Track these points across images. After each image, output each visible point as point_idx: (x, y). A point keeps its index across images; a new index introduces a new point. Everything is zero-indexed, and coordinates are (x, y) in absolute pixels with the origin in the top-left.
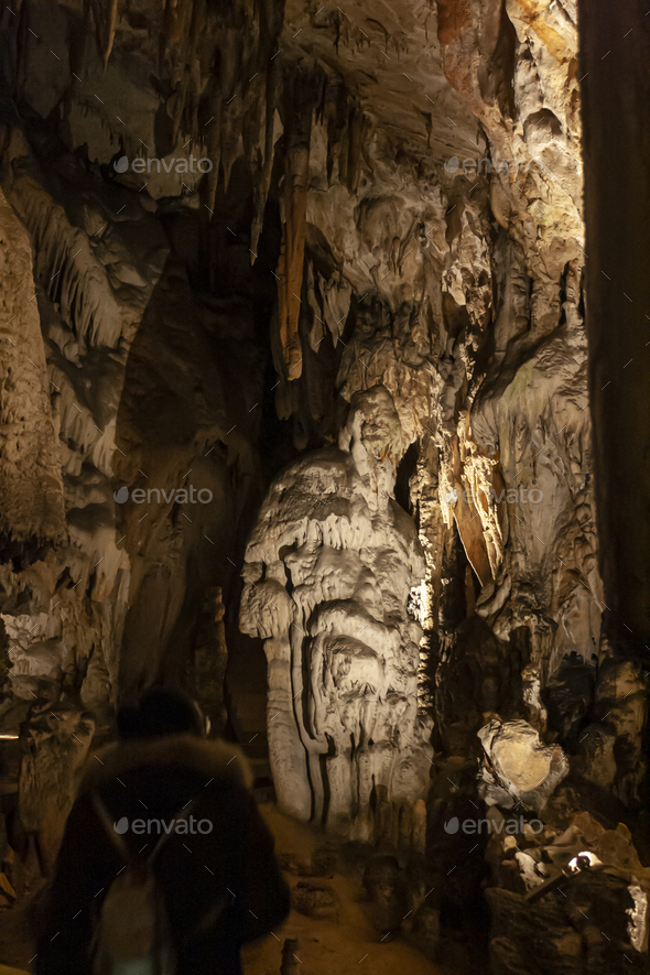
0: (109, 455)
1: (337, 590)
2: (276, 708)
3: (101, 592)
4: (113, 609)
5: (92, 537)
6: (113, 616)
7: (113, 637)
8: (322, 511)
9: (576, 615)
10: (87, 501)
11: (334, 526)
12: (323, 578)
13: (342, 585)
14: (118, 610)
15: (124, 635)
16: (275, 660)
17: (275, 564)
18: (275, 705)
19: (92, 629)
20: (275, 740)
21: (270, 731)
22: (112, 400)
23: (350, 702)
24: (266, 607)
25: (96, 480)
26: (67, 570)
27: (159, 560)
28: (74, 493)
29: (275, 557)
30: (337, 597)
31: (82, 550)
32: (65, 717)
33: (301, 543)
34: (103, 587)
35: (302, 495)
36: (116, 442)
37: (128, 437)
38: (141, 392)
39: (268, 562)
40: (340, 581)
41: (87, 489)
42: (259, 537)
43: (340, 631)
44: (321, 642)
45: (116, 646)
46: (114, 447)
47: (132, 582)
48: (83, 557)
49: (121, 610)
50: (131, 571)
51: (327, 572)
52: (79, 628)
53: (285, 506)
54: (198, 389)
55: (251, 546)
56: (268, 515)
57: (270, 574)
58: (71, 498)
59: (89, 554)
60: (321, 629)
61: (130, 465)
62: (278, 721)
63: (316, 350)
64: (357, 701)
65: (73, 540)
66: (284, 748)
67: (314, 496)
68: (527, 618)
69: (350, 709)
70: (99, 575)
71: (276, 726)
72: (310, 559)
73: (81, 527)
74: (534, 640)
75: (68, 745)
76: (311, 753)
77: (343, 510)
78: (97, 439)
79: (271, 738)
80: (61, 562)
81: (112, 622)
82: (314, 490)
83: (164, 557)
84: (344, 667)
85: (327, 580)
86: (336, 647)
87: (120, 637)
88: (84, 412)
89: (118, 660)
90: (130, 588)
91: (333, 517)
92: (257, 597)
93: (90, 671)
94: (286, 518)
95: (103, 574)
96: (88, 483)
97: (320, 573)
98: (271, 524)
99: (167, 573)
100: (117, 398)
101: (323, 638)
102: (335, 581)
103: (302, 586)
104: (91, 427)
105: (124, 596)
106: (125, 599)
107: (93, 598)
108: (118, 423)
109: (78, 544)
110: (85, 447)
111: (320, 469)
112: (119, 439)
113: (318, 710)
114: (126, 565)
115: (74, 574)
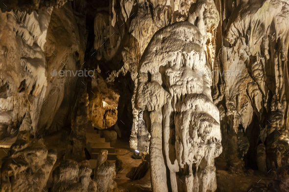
0: (43, 43)
1: (195, 88)
2: (156, 148)
3: (37, 92)
4: (38, 100)
5: (36, 69)
6: (38, 103)
7: (37, 110)
8: (188, 48)
9: (246, 112)
10: (35, 56)
11: (192, 57)
12: (188, 82)
13: (198, 86)
14: (40, 100)
15: (41, 110)
16: (155, 122)
17: (157, 74)
18: (155, 146)
19: (25, 108)
20: (155, 165)
21: (152, 160)
22: (46, 24)
23: (200, 147)
24: (154, 95)
25: (38, 49)
26: (25, 80)
27: (57, 85)
28: (30, 51)
29: (157, 70)
30: (195, 92)
31: (32, 74)
32: (38, 154)
33: (172, 64)
34: (38, 90)
35: (176, 40)
36: (46, 39)
37: (50, 39)
38: (55, 26)
39: (153, 73)
40: (197, 84)
41: (35, 52)
42: (151, 59)
43: (200, 110)
44: (190, 115)
45: (38, 113)
46: (45, 41)
47: (47, 91)
48: (32, 77)
49: (41, 101)
50: (47, 87)
51: (190, 79)
52: (21, 108)
53: (167, 45)
54: (73, 31)
55: (145, 64)
56: (155, 49)
57: (154, 79)
58: (28, 53)
59: (34, 76)
60: (188, 108)
61: (51, 48)
62: (157, 154)
63: (114, 26)
64: (204, 147)
65: (28, 69)
66: (159, 169)
67: (183, 41)
68: (234, 112)
69: (200, 151)
70: (37, 85)
71: (156, 157)
72: (179, 72)
73: (32, 64)
74: (235, 120)
75: (39, 174)
76: (171, 171)
77: (198, 49)
78: (40, 35)
79: (153, 164)
80: (23, 76)
81: (38, 105)
82: (182, 38)
83: (58, 84)
84: (208, 129)
85: (190, 83)
86: (201, 118)
87: (40, 110)
88: (36, 23)
89: (38, 118)
90: (46, 93)
91: (193, 52)
92: (149, 89)
93: (24, 122)
94: (168, 50)
95: (39, 85)
96: (35, 50)
97: (185, 79)
98: (156, 53)
99: (59, 90)
100: (48, 24)
101: (190, 113)
102: (194, 83)
103: (175, 85)
104: (38, 29)
105: (43, 96)
106: (44, 97)
107: (33, 94)
108: (48, 33)
109: (30, 71)
110: (35, 37)
111: (186, 29)
112: (47, 38)
113: (185, 151)
114: (46, 84)
115: (27, 83)
